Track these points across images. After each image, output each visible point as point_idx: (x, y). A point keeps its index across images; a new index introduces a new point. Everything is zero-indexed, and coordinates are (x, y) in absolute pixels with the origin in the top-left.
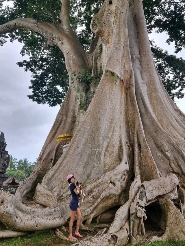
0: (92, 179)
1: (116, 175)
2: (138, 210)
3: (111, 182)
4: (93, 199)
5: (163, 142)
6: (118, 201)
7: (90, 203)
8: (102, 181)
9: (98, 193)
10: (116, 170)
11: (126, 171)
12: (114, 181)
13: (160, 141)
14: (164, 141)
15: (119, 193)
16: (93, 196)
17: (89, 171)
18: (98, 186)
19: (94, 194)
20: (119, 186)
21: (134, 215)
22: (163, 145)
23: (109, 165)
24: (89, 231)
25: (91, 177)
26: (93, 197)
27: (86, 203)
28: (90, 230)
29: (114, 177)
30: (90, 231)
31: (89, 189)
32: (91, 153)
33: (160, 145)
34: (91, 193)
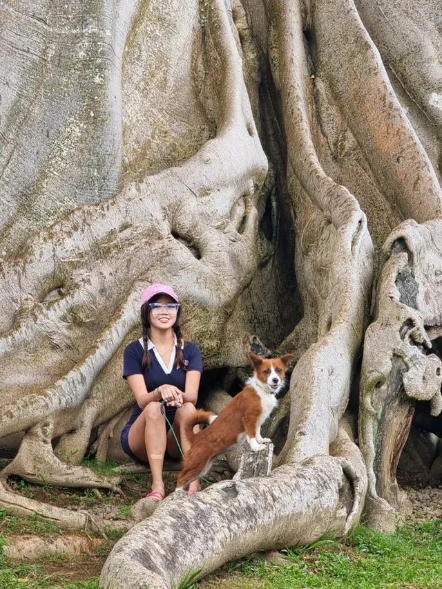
0: (49, 214)
1: (205, 192)
2: (411, 360)
3: (176, 235)
4: (69, 328)
5: (421, 33)
6: (214, 343)
7: (55, 347)
8: (125, 227)
9: (102, 291)
10: (206, 162)
11: (254, 173)
12: (195, 226)
13: (406, 24)
14: (423, 27)
15: (224, 299)
16: (71, 310)
17: (30, 166)
18: (101, 251)
19: (80, 297)
20: (225, 258)
21: (384, 387)
22: (418, 49)
23: (142, 140)
24: (102, 489)
25: (42, 203)
26: (74, 318)
27: (36, 351)
28: (106, 484)
29: (192, 205)
30: (105, 490)
31: (50, 268)
32: (44, 52)
33: (401, 47)
34: (55, 293)
